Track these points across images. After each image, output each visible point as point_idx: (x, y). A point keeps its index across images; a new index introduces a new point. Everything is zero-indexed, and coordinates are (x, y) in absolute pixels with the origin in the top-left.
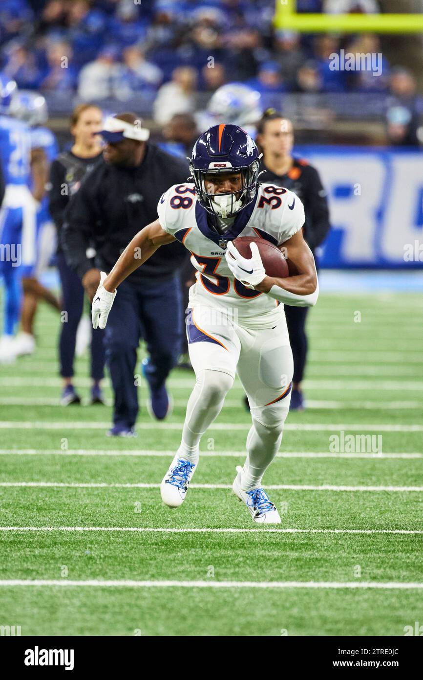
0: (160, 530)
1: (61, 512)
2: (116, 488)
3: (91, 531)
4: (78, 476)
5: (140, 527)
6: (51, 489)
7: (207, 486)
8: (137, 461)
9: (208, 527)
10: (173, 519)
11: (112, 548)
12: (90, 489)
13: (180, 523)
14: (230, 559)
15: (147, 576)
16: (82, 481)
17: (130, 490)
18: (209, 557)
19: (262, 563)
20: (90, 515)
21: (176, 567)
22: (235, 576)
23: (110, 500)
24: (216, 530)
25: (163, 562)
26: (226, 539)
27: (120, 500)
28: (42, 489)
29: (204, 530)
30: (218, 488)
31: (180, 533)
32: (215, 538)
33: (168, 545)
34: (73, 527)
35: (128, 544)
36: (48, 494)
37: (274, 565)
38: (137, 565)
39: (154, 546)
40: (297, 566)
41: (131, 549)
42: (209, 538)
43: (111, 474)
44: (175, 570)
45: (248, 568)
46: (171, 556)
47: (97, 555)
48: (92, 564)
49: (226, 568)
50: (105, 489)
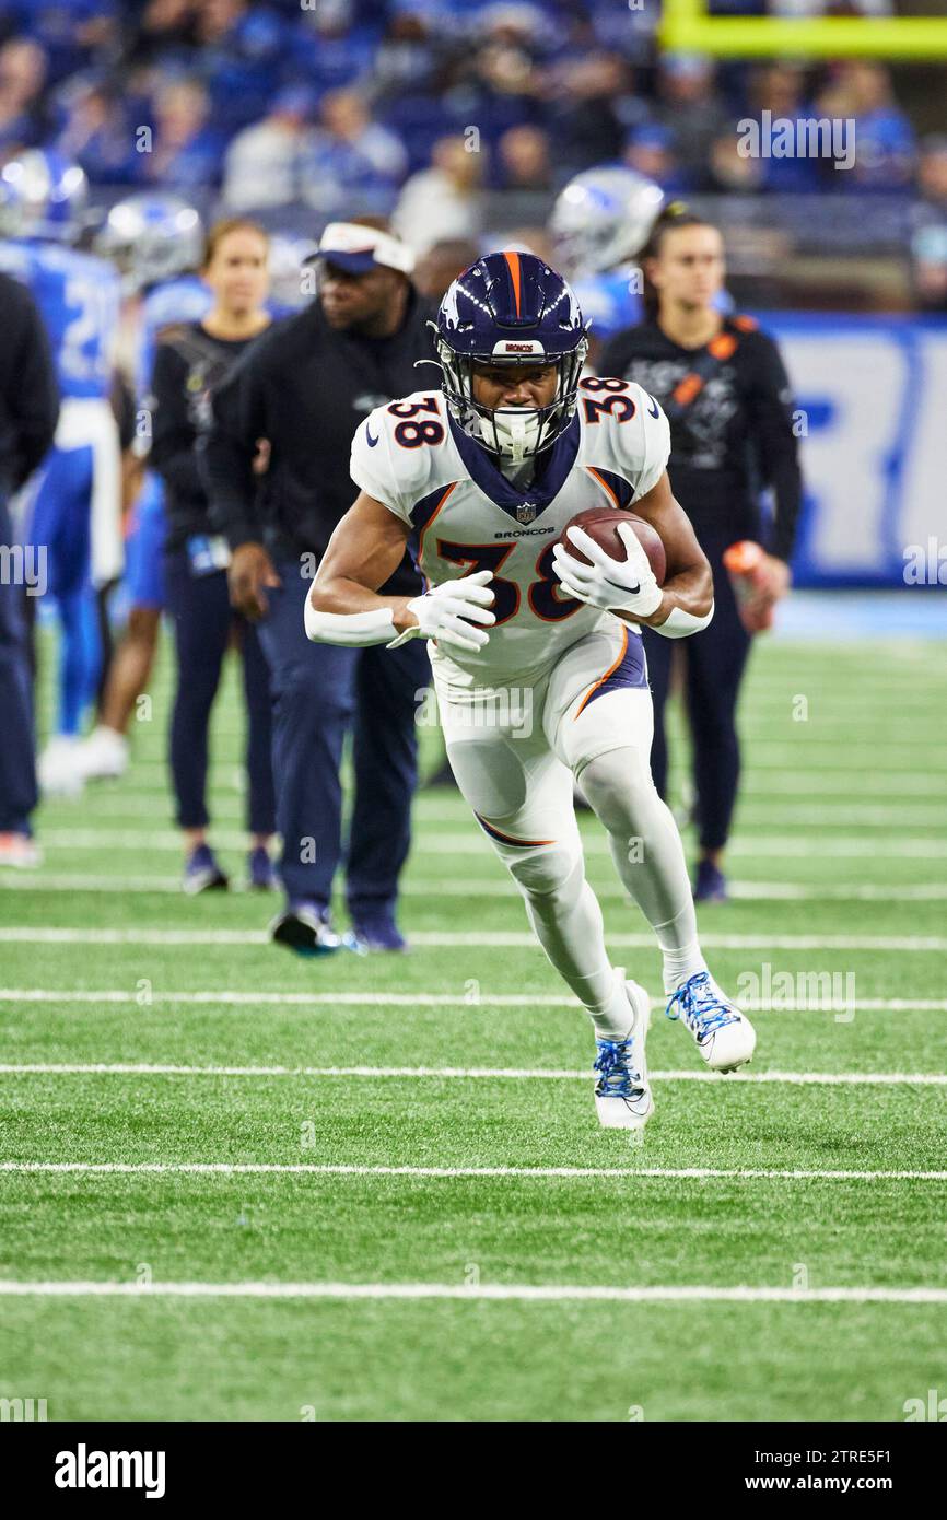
0: (402, 1170)
1: (183, 1131)
2: (307, 1077)
3: (251, 1174)
4: (223, 1049)
5: (360, 1164)
6: (161, 1079)
7: (508, 1073)
8: (353, 1016)
9: (512, 1165)
10: (433, 1145)
11: (297, 1211)
12: (248, 1080)
13: (449, 1156)
14: (560, 1236)
15: (375, 1276)
16: (232, 1062)
17: (337, 1081)
18: (514, 1233)
19: (630, 1245)
20: (249, 1138)
21: (439, 1253)
22: (572, 1273)
23: (292, 1104)
24: (527, 1171)
25: (410, 1243)
26: (551, 1192)
27: (314, 1103)
28: (142, 1079)
29: (503, 1171)
30: (534, 1078)
31: (448, 1177)
32: (525, 1190)
33: (421, 1204)
34: (210, 1163)
35: (334, 1202)
36: (154, 1089)
37: (659, 1249)
38: (352, 1250)
39: (391, 1207)
40: (709, 1252)
41: (339, 1214)
42: (514, 1189)
43: (296, 1045)
44: (437, 1261)
45: (600, 1257)
46: (429, 1230)
47: (264, 1228)
48: (253, 1247)
49: (550, 1255)
50: (282, 1080)
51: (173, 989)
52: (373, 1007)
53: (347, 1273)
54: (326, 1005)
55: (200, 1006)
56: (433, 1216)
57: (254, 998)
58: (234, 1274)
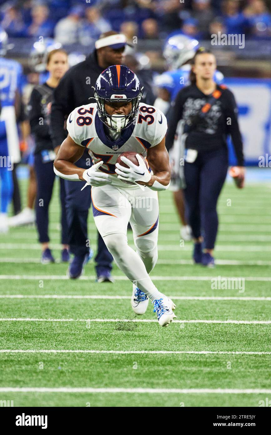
0: (111, 352)
1: (40, 339)
2: (80, 322)
3: (63, 353)
5: (97, 350)
6: (34, 323)
7: (145, 321)
8: (95, 302)
9: (146, 350)
10: (121, 344)
11: (77, 365)
12: (61, 323)
13: (125, 347)
14: (161, 373)
15: (102, 385)
16: (56, 317)
18: (146, 372)
19: (183, 376)
20: (62, 342)
21: (122, 378)
22: (165, 385)
23: (75, 331)
24: (151, 352)
25: (113, 375)
26: (158, 359)
27: (83, 331)
28: (27, 323)
29: (143, 352)
30: (153, 322)
31: (125, 354)
32: (150, 358)
33: (117, 362)
34: (49, 350)
35: (89, 362)
36: (31, 326)
37: (193, 377)
38: (95, 377)
39: (107, 364)
40: (209, 378)
41: (91, 365)
42: (146, 358)
43: (77, 312)
44: (122, 381)
45: (174, 379)
46: (119, 371)
47: (67, 370)
48: (63, 376)
49: (158, 379)
50: (72, 323)
51: (38, 294)
52: (102, 300)
53: (93, 385)
54: (87, 299)
55: (46, 299)
56: (120, 367)
57: (64, 297)
58: (57, 385)
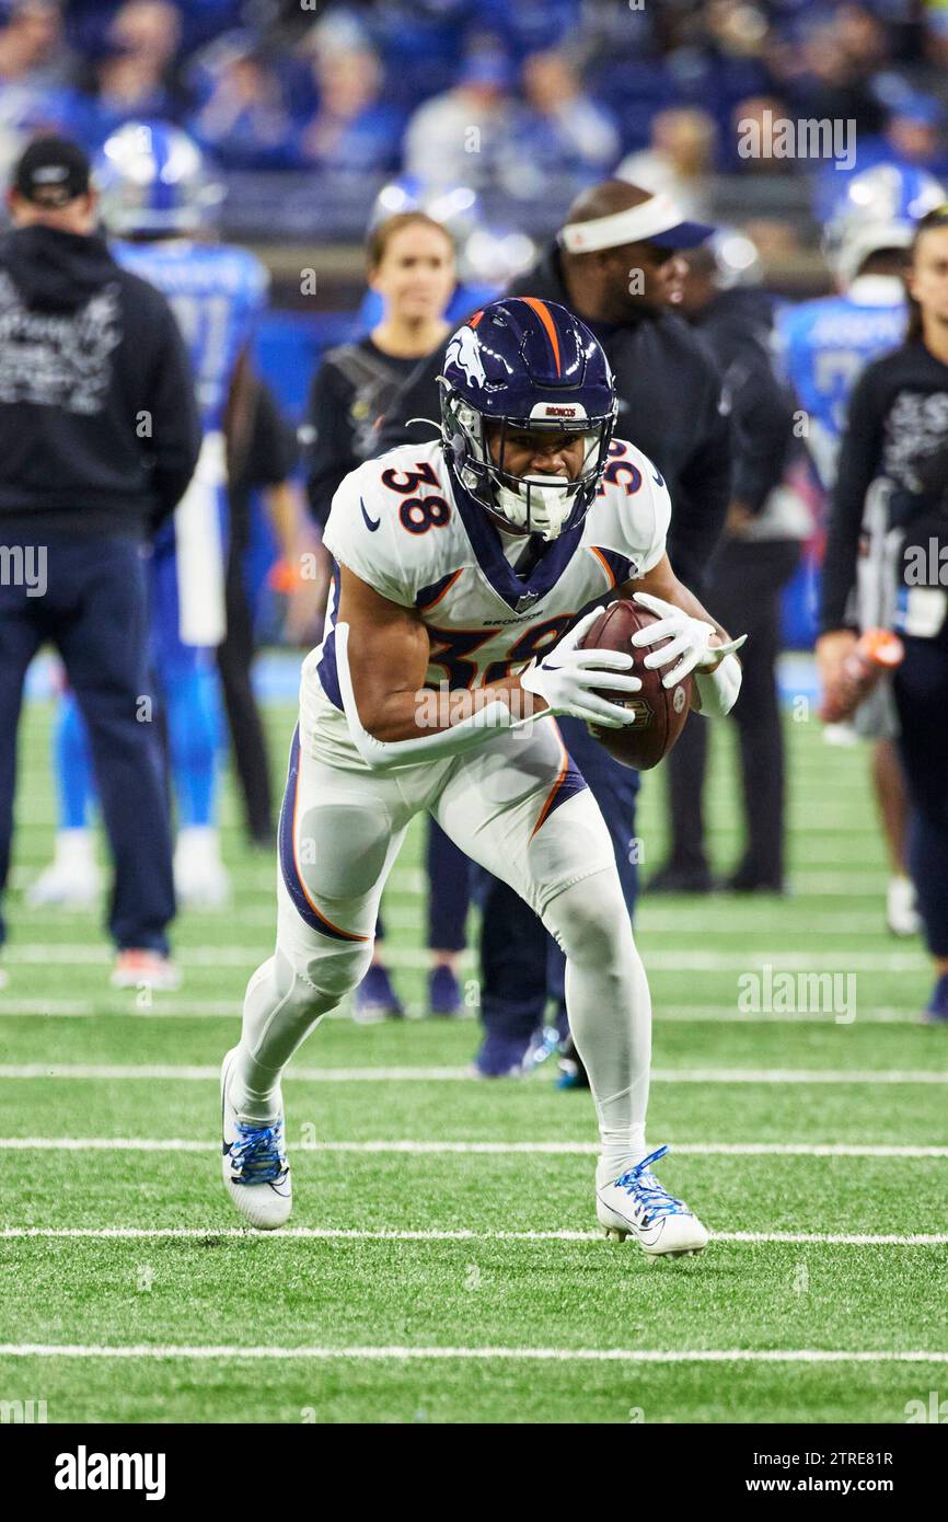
0: (614, 1354)
1: (349, 1308)
2: (498, 1242)
3: (432, 1360)
4: (397, 1209)
5: (561, 1346)
6: (324, 1246)
7: (741, 1236)
8: (553, 1168)
9: (745, 1347)
10: (650, 1324)
13: (669, 1336)
16: (409, 1224)
17: (536, 1247)
20: (429, 1316)
24: (764, 1355)
26: (791, 1380)
28: (300, 1245)
29: (735, 1355)
30: (773, 1242)
31: (668, 1362)
32: (762, 1378)
34: (381, 1346)
35: (529, 1394)
36: (314, 1257)
39: (599, 1400)
42: (747, 1377)
43: (487, 1204)
50: (469, 1246)
51: (339, 1138)
54: (525, 1154)
55: (371, 1156)
57: (438, 1147)
